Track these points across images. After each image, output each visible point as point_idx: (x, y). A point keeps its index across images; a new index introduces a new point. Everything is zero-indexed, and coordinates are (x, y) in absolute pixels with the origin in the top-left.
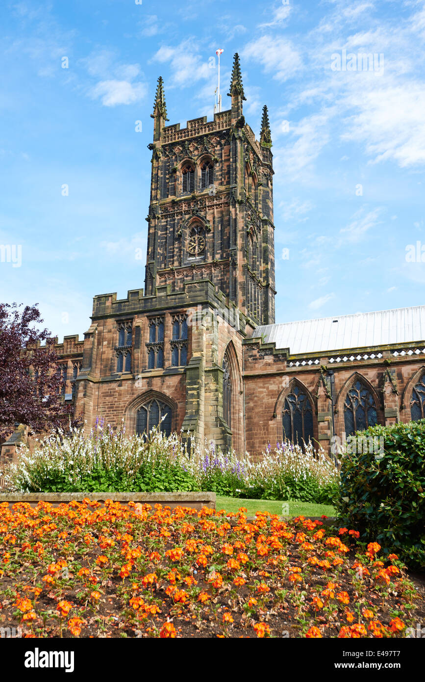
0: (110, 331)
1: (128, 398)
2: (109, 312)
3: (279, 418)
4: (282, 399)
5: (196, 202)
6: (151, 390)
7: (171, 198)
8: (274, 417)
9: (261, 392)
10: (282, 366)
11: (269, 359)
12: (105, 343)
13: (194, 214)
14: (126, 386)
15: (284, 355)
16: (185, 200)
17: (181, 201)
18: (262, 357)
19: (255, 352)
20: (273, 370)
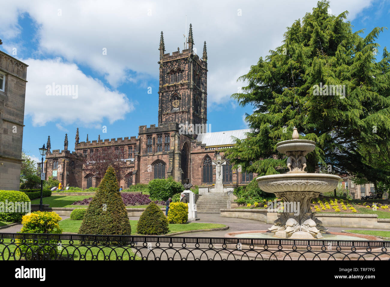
0: (145, 139)
1: (151, 162)
2: (144, 132)
3: (202, 167)
4: (203, 161)
5: (176, 87)
6: (159, 159)
7: (167, 85)
8: (201, 167)
9: (197, 159)
10: (204, 150)
11: (199, 147)
12: (143, 143)
13: (175, 92)
14: (151, 157)
15: (204, 146)
16: (172, 86)
17: (170, 86)
18: (197, 147)
19: (195, 145)
20: (200, 151)
